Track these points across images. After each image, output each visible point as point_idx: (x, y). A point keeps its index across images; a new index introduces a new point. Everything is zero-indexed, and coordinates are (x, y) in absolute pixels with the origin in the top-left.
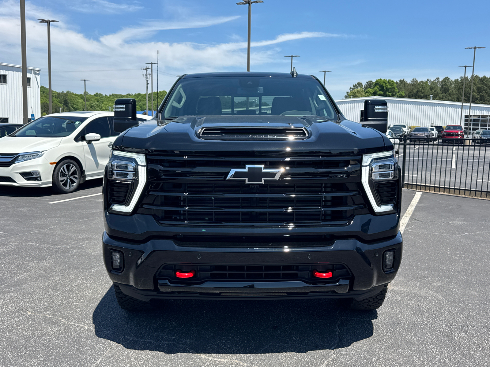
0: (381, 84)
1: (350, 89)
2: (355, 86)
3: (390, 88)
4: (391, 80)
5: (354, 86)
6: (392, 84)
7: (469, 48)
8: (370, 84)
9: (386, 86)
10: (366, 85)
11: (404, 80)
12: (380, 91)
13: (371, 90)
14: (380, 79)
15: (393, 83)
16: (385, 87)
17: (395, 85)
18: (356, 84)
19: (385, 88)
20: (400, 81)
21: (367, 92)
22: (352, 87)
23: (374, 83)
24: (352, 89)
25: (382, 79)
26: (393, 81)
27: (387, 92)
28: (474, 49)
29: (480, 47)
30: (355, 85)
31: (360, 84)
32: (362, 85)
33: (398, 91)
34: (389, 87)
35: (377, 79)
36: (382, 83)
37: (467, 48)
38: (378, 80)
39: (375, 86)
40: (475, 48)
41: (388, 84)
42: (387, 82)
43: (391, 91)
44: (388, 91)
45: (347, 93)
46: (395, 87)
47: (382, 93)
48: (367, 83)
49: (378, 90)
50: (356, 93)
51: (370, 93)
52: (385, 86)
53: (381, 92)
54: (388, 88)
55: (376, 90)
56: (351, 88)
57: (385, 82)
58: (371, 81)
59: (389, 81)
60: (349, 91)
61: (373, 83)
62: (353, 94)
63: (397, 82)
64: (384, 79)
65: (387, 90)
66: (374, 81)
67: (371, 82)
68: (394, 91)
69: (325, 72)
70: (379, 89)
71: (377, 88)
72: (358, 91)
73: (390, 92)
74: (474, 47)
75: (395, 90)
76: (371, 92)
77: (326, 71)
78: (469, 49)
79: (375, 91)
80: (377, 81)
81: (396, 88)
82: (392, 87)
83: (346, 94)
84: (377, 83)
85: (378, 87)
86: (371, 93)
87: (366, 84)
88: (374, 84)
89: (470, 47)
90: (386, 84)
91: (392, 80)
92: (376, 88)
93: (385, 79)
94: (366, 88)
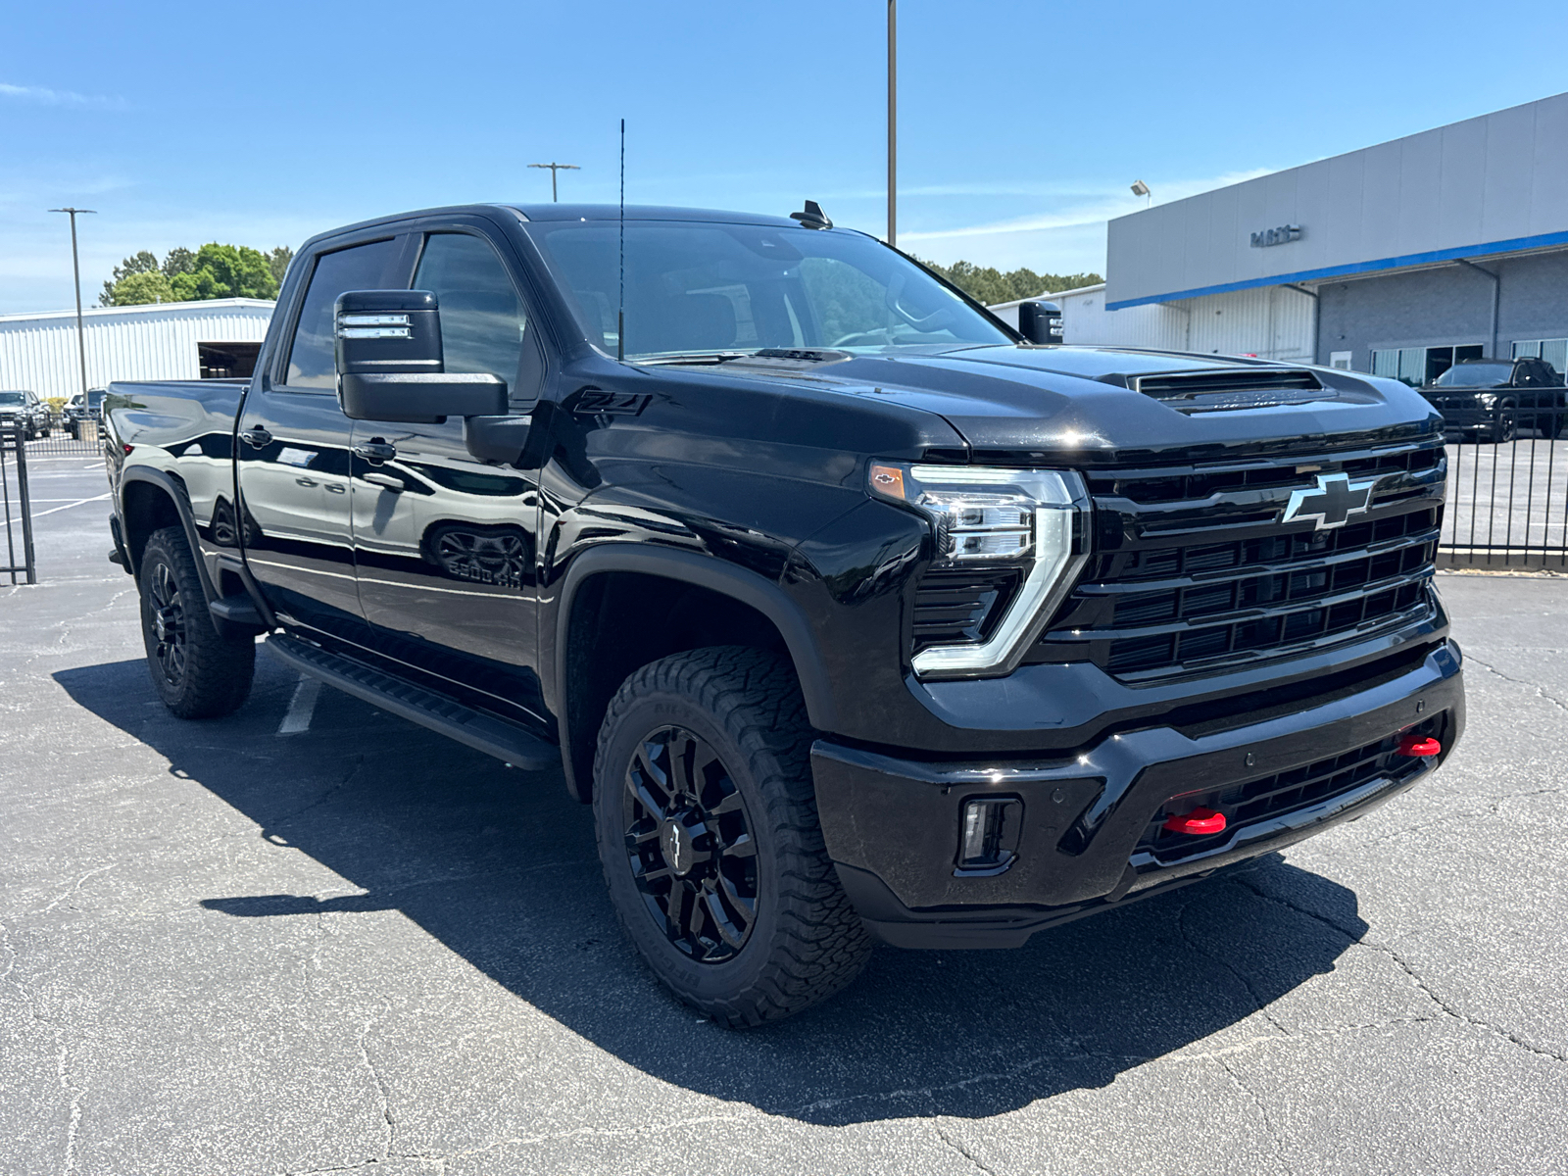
0: (221, 260)
1: (115, 273)
2: (131, 265)
3: (249, 274)
4: (247, 249)
5: (126, 263)
6: (255, 259)
7: (540, 166)
8: (180, 259)
9: (236, 265)
10: (170, 263)
11: (287, 249)
12: (219, 281)
13: (191, 280)
14: (212, 243)
15: (255, 256)
16: (234, 269)
17: (264, 264)
18: (136, 257)
19: (233, 273)
20: (277, 252)
21: (174, 286)
22: (122, 268)
23: (194, 255)
24: (124, 272)
25: (217, 243)
26: (255, 253)
27: (243, 286)
28: (551, 170)
29: (566, 165)
30: (132, 259)
31: (147, 259)
32: (155, 262)
33: (275, 282)
34: (247, 270)
35: (204, 245)
36: (223, 256)
37: (534, 166)
38: (208, 246)
39: (199, 268)
40: (553, 167)
41: (241, 261)
42: (237, 255)
43: (255, 283)
44: (245, 284)
45: (108, 286)
46: (266, 271)
47: (224, 287)
48: (172, 254)
49: (212, 280)
50: (140, 285)
51: (187, 289)
52: (232, 266)
53: (223, 284)
54: (243, 273)
55: (207, 277)
56: (117, 271)
57: (229, 252)
58: (185, 250)
59: (242, 252)
60: (114, 281)
61: (190, 256)
62: (132, 290)
63: (267, 256)
64: (225, 245)
65: (243, 279)
66: (195, 249)
67: (185, 253)
68: (263, 284)
69: (72, 212)
70: (214, 276)
71: (210, 272)
72: (148, 280)
73: (252, 287)
74: (551, 164)
75: (265, 280)
76: (191, 283)
77: (75, 209)
78: (538, 168)
79: (204, 281)
80: (204, 251)
81: (270, 276)
82: (256, 270)
83: (103, 291)
84: (204, 259)
85: (211, 268)
86: (190, 287)
87: (170, 257)
88: (195, 260)
89: (541, 164)
90: (235, 259)
91: (252, 249)
92: (204, 273)
93: (228, 246)
94: (171, 271)
